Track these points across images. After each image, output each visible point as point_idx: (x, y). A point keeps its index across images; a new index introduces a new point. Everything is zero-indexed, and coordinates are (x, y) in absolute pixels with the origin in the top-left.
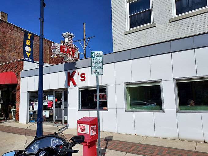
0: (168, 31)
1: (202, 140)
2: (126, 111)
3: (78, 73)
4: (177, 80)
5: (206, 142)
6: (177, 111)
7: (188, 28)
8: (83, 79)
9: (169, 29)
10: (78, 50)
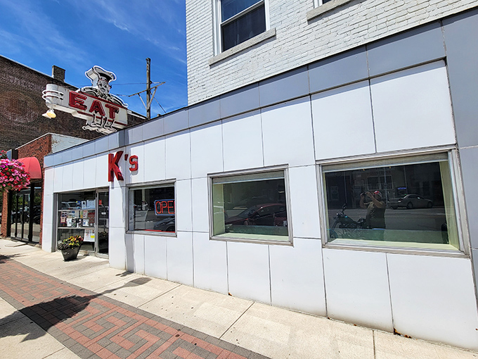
0: (303, 42)
1: (389, 325)
2: (210, 239)
3: (126, 156)
4: (323, 166)
5: (397, 331)
6: (323, 245)
7: (352, 27)
8: (134, 167)
9: (305, 37)
10: (127, 109)
